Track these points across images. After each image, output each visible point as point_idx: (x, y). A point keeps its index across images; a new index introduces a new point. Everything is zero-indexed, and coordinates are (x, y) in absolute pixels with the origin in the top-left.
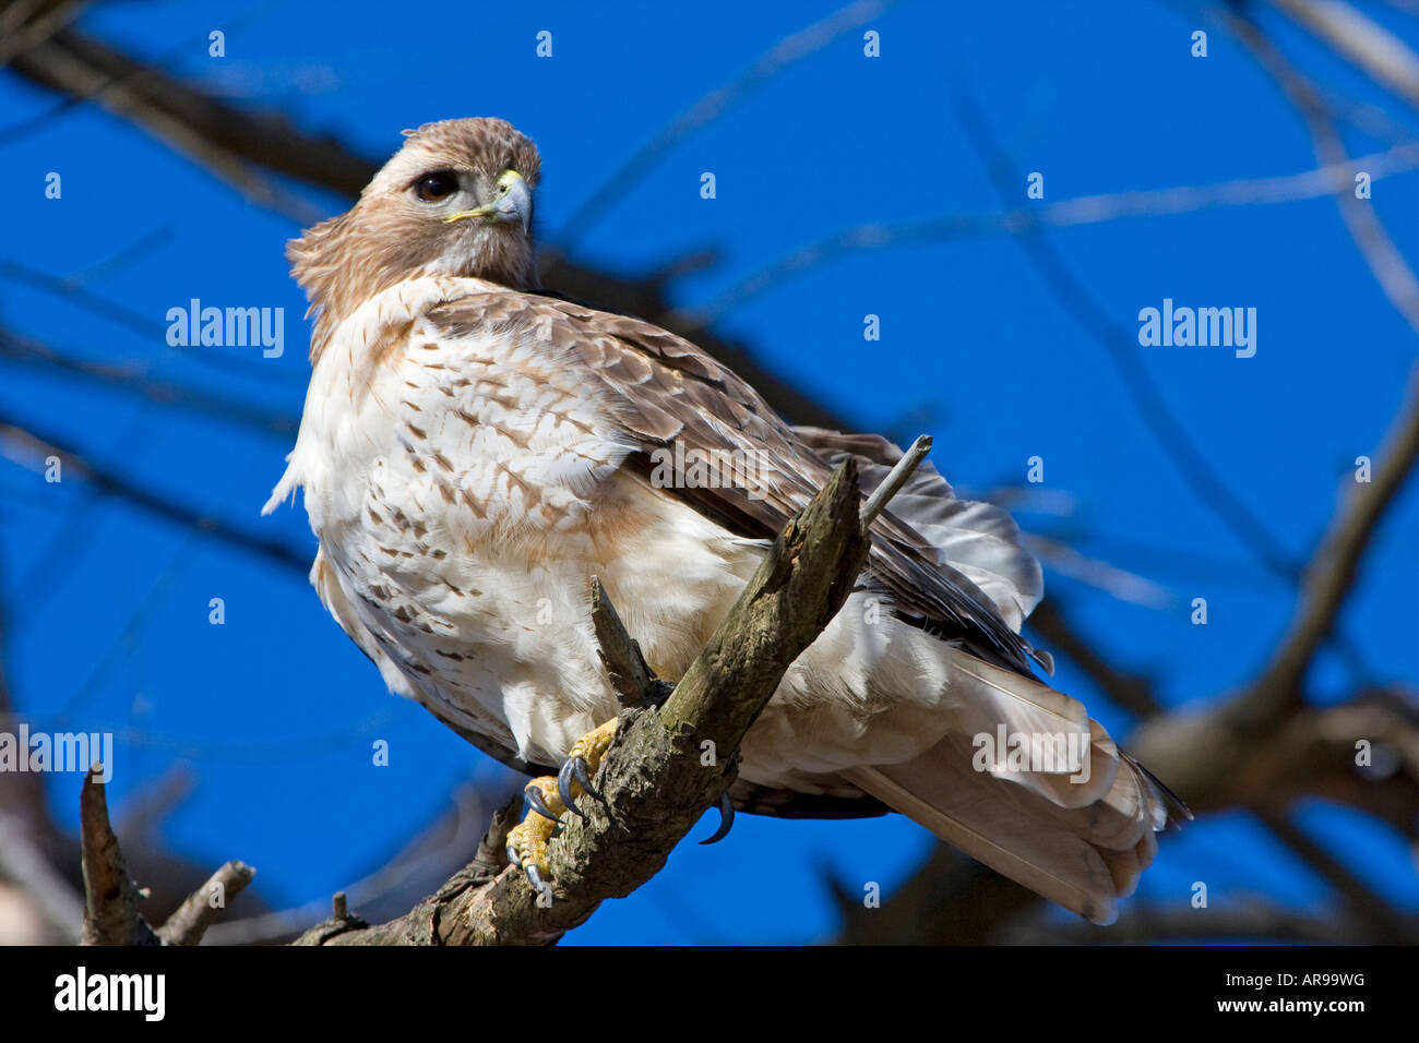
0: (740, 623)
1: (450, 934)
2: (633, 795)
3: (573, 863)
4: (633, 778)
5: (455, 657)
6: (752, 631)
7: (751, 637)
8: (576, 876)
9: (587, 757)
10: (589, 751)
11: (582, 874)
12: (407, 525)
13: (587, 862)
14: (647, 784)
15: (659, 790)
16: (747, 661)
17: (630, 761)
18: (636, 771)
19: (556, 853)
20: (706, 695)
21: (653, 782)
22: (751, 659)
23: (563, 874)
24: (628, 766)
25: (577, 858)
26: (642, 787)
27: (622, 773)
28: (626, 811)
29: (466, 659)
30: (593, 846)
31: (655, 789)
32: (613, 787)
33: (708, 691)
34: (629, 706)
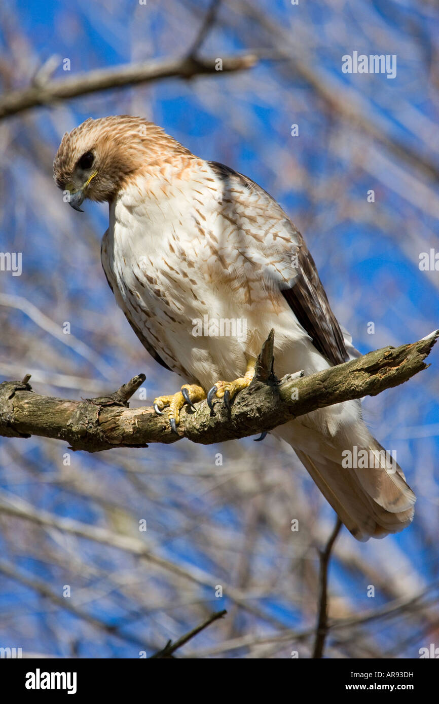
0: (342, 376)
1: (106, 422)
2: (249, 416)
3: (198, 427)
4: (252, 410)
5: (173, 319)
6: (348, 382)
7: (346, 384)
8: (196, 432)
9: (231, 392)
10: (232, 390)
11: (200, 432)
12: (185, 260)
13: (206, 429)
14: (257, 414)
15: (261, 419)
16: (338, 392)
17: (253, 403)
18: (255, 408)
19: (190, 419)
20: (306, 395)
21: (260, 415)
22: (340, 391)
23: (190, 428)
24: (251, 404)
25: (201, 425)
26: (255, 415)
27: (246, 406)
28: (241, 420)
29: (177, 323)
30: (213, 425)
31: (260, 418)
32: (239, 408)
33: (309, 393)
34: (260, 381)
